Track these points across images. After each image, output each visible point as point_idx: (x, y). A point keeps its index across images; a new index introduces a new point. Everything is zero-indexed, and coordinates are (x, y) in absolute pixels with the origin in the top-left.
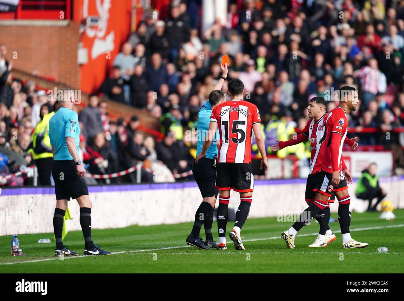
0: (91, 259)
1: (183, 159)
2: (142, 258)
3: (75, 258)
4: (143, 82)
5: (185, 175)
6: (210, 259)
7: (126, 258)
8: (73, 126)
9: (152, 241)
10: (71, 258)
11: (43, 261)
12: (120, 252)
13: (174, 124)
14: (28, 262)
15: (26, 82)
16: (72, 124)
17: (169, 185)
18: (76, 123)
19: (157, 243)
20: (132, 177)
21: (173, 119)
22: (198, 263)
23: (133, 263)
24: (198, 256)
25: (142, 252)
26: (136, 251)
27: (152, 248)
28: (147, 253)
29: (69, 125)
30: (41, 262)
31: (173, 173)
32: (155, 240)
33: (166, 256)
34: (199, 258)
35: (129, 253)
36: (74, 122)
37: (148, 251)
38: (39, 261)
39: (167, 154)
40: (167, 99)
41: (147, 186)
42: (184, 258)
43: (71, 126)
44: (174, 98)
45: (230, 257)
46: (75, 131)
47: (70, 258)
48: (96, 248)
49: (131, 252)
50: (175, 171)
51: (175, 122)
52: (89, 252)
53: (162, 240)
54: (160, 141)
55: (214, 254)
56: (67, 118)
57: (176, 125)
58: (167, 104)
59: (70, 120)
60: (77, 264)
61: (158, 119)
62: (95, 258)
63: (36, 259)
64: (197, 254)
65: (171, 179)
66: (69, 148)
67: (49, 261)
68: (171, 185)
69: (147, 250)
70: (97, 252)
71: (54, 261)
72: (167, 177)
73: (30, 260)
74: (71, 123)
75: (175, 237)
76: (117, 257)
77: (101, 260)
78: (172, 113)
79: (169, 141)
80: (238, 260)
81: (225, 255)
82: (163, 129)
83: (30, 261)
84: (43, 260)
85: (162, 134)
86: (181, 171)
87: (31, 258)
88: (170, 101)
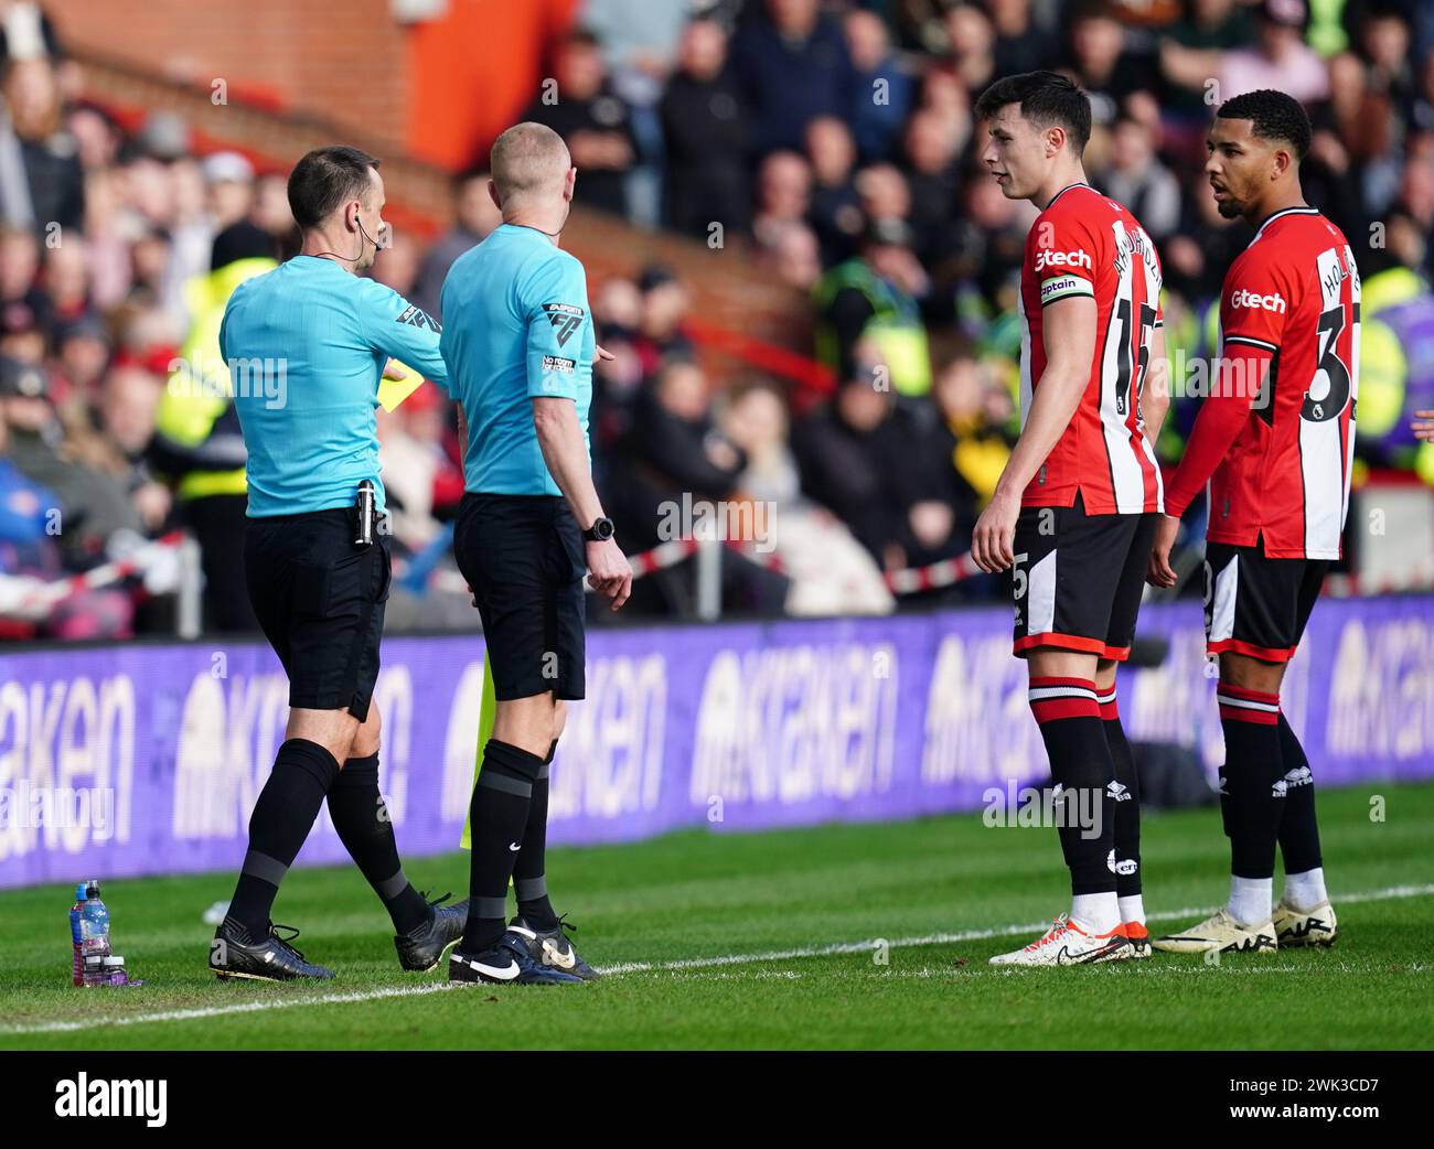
0: (472, 1003)
1: (932, 495)
2: (727, 998)
3: (395, 998)
4: (724, 107)
5: (943, 573)
6: (1073, 1000)
7: (647, 999)
8: (562, 342)
9: (781, 911)
10: (373, 1001)
11: (233, 1016)
12: (616, 969)
13: (881, 318)
14: (155, 1017)
15: (140, 116)
16: (557, 329)
17: (864, 626)
18: (578, 321)
19: (806, 921)
20: (676, 585)
21: (880, 295)
22: (1013, 1021)
23: (684, 1021)
24: (1013, 988)
25: (729, 968)
26: (699, 963)
27: (778, 947)
28: (754, 972)
29: (545, 333)
30: (222, 1017)
31: (881, 565)
32: (796, 907)
33: (849, 987)
34: (1016, 997)
35: (665, 972)
36: (571, 316)
37: (760, 961)
38: (211, 1011)
39: (854, 471)
40: (848, 191)
41: (750, 632)
42: (942, 995)
43: (555, 342)
44: (886, 190)
45: (1177, 988)
46: (574, 362)
47: (365, 996)
48: (510, 949)
49: (671, 966)
50: (895, 557)
51: (887, 308)
52: (475, 965)
53: (832, 907)
54: (814, 404)
55: (1097, 976)
56: (532, 300)
57: (895, 324)
58: (847, 219)
59: (546, 307)
60: (403, 1026)
61: (802, 293)
62: (493, 999)
63: (195, 1007)
64: (1010, 977)
65: (873, 595)
66: (551, 453)
67: (258, 1011)
68: (872, 629)
69: (754, 957)
70: (513, 971)
71: (288, 1012)
72: (851, 587)
73: (167, 1009)
74: (554, 322)
75: (895, 891)
76: (604, 994)
77: (524, 1006)
78: (873, 264)
79: (864, 408)
80: (1216, 1008)
81: (1151, 979)
82: (826, 345)
83: (165, 1016)
84: (230, 1009)
85: (825, 372)
86: (921, 557)
87: (170, 1002)
88: (863, 204)
